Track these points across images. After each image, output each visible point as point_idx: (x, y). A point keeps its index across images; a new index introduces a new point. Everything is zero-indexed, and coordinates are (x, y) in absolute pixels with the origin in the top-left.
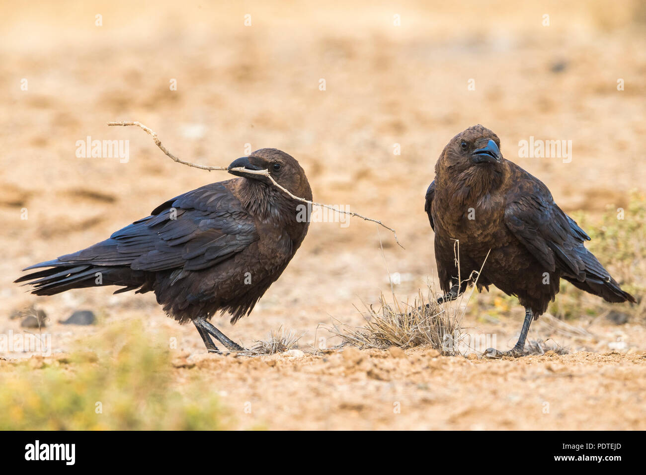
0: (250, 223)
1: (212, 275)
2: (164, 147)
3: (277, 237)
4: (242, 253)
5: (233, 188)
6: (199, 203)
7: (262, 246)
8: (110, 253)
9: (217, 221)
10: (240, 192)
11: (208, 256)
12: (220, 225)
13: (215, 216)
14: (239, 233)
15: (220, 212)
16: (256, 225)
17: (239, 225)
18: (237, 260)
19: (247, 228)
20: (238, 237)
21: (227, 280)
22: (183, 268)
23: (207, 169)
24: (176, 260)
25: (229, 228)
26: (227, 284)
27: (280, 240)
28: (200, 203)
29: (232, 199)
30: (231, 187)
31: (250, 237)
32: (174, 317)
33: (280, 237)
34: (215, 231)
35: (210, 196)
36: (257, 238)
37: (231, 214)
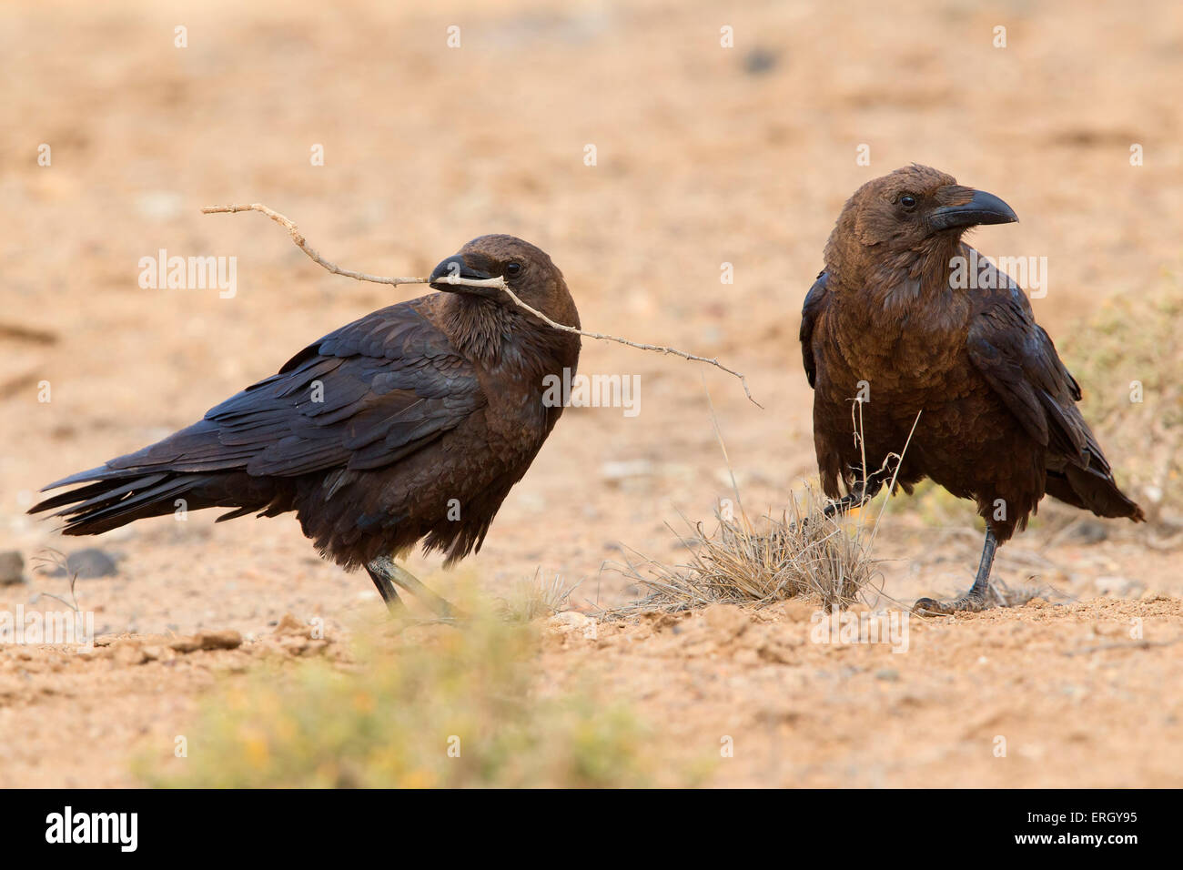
0: (466, 374)
1: (401, 477)
2: (311, 247)
3: (521, 398)
4: (455, 431)
5: (431, 311)
6: (368, 344)
7: (493, 416)
8: (206, 448)
9: (405, 374)
10: (444, 319)
11: (393, 442)
12: (411, 382)
13: (401, 366)
14: (447, 395)
15: (409, 359)
16: (479, 378)
17: (448, 380)
18: (447, 444)
19: (462, 384)
20: (447, 402)
21: (429, 485)
22: (346, 467)
23: (390, 283)
24: (334, 452)
25: (428, 387)
26: (430, 492)
27: (525, 404)
28: (371, 343)
29: (430, 333)
30: (427, 310)
31: (469, 401)
32: (335, 558)
33: (526, 397)
34: (405, 393)
35: (389, 329)
36: (482, 404)
37: (432, 361)
